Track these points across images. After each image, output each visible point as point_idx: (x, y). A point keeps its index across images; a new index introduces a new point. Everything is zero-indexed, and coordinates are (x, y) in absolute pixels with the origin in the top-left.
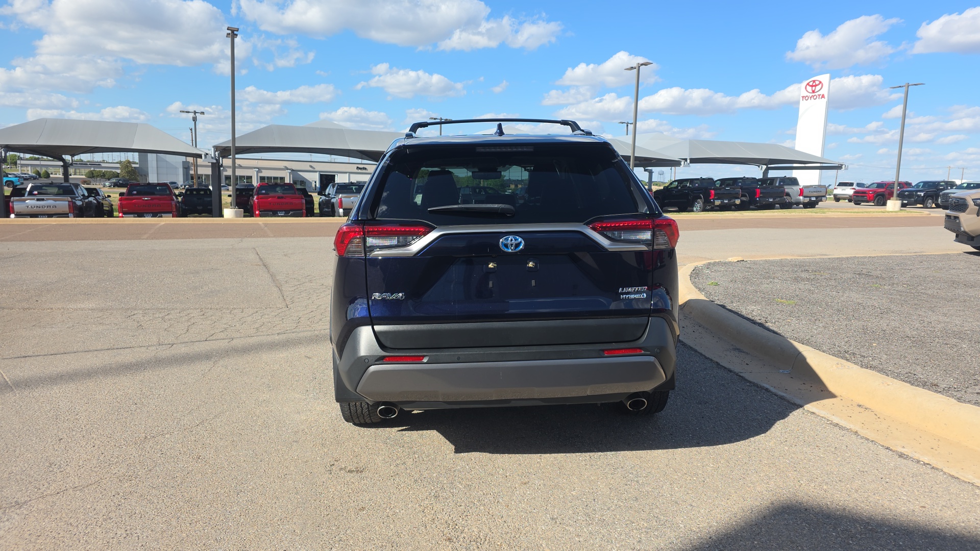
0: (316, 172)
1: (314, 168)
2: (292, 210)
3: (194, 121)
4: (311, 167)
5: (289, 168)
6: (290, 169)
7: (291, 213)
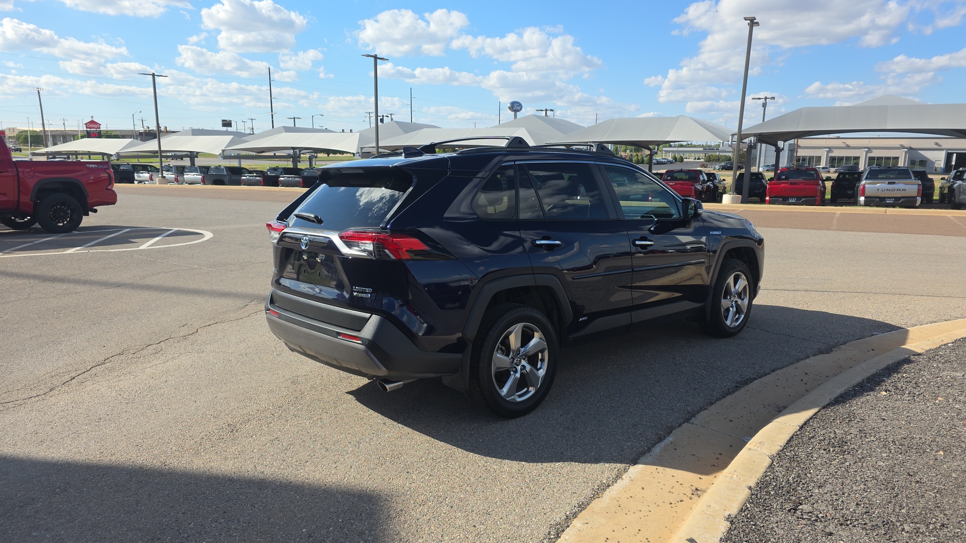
0: (942, 150)
1: (941, 146)
2: (804, 197)
3: (763, 107)
4: (937, 144)
5: (906, 146)
6: (906, 148)
7: (803, 199)
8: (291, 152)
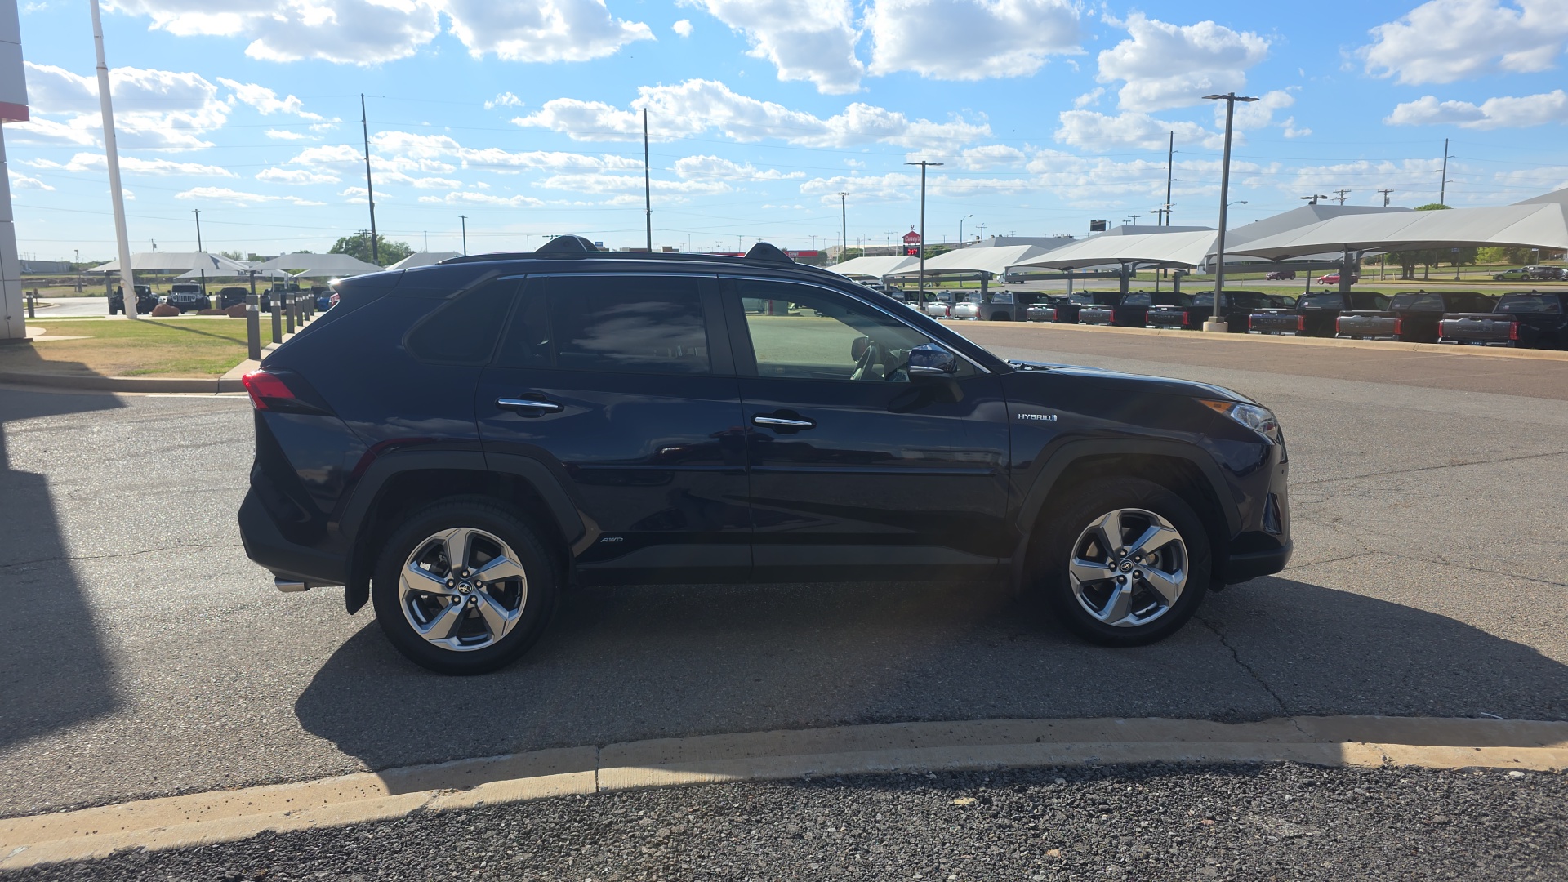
8: (1120, 266)
